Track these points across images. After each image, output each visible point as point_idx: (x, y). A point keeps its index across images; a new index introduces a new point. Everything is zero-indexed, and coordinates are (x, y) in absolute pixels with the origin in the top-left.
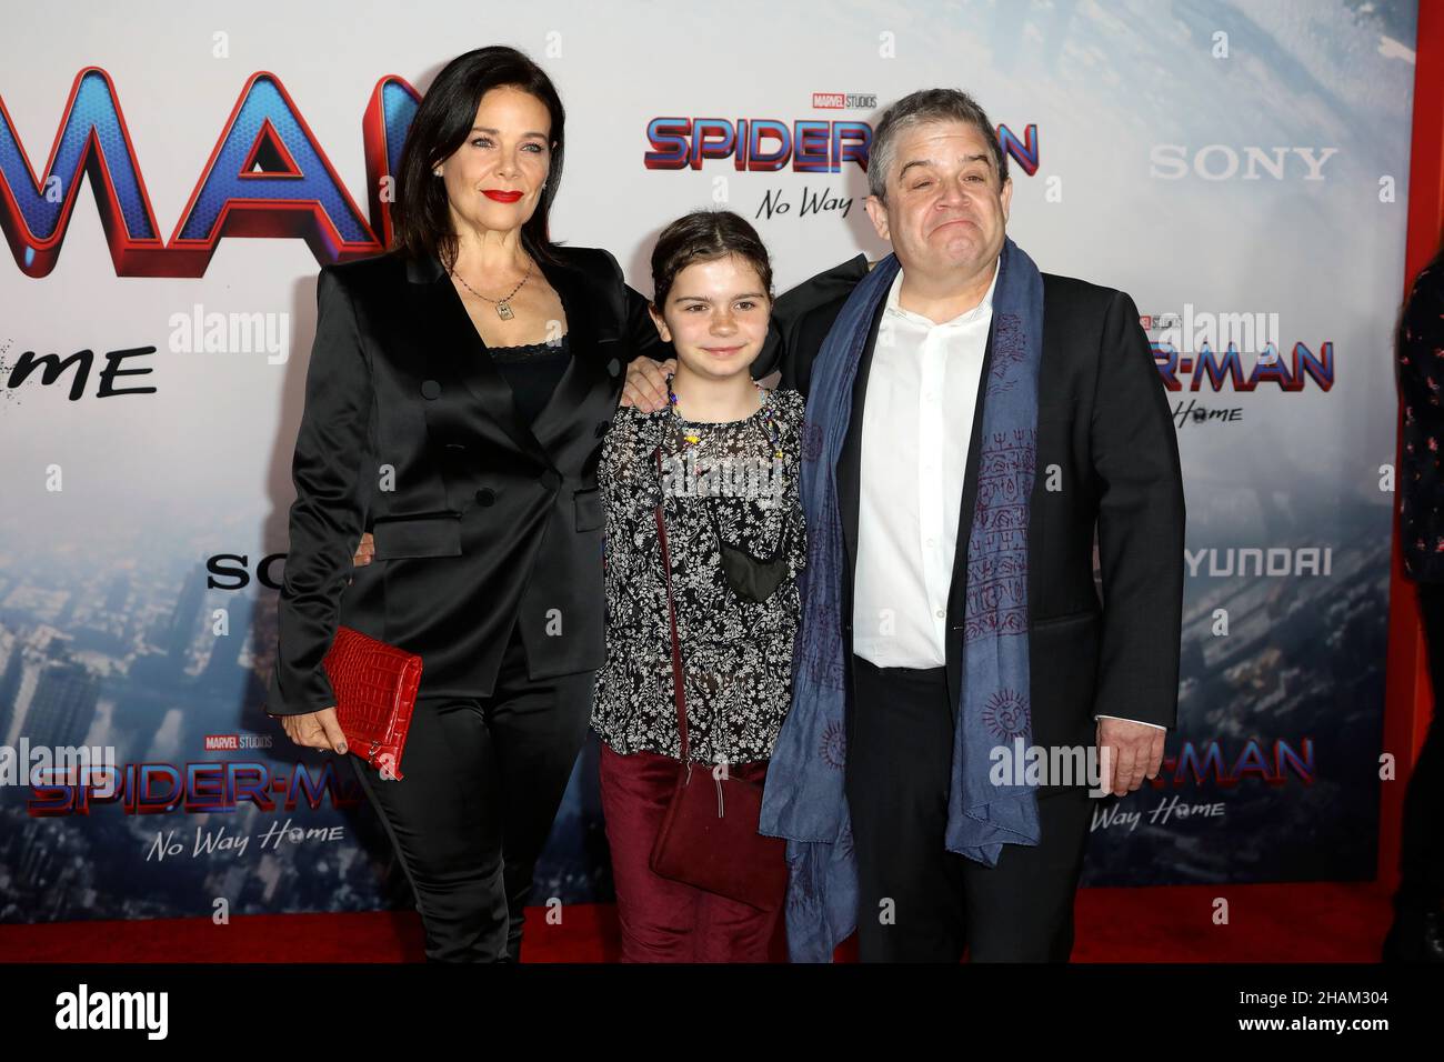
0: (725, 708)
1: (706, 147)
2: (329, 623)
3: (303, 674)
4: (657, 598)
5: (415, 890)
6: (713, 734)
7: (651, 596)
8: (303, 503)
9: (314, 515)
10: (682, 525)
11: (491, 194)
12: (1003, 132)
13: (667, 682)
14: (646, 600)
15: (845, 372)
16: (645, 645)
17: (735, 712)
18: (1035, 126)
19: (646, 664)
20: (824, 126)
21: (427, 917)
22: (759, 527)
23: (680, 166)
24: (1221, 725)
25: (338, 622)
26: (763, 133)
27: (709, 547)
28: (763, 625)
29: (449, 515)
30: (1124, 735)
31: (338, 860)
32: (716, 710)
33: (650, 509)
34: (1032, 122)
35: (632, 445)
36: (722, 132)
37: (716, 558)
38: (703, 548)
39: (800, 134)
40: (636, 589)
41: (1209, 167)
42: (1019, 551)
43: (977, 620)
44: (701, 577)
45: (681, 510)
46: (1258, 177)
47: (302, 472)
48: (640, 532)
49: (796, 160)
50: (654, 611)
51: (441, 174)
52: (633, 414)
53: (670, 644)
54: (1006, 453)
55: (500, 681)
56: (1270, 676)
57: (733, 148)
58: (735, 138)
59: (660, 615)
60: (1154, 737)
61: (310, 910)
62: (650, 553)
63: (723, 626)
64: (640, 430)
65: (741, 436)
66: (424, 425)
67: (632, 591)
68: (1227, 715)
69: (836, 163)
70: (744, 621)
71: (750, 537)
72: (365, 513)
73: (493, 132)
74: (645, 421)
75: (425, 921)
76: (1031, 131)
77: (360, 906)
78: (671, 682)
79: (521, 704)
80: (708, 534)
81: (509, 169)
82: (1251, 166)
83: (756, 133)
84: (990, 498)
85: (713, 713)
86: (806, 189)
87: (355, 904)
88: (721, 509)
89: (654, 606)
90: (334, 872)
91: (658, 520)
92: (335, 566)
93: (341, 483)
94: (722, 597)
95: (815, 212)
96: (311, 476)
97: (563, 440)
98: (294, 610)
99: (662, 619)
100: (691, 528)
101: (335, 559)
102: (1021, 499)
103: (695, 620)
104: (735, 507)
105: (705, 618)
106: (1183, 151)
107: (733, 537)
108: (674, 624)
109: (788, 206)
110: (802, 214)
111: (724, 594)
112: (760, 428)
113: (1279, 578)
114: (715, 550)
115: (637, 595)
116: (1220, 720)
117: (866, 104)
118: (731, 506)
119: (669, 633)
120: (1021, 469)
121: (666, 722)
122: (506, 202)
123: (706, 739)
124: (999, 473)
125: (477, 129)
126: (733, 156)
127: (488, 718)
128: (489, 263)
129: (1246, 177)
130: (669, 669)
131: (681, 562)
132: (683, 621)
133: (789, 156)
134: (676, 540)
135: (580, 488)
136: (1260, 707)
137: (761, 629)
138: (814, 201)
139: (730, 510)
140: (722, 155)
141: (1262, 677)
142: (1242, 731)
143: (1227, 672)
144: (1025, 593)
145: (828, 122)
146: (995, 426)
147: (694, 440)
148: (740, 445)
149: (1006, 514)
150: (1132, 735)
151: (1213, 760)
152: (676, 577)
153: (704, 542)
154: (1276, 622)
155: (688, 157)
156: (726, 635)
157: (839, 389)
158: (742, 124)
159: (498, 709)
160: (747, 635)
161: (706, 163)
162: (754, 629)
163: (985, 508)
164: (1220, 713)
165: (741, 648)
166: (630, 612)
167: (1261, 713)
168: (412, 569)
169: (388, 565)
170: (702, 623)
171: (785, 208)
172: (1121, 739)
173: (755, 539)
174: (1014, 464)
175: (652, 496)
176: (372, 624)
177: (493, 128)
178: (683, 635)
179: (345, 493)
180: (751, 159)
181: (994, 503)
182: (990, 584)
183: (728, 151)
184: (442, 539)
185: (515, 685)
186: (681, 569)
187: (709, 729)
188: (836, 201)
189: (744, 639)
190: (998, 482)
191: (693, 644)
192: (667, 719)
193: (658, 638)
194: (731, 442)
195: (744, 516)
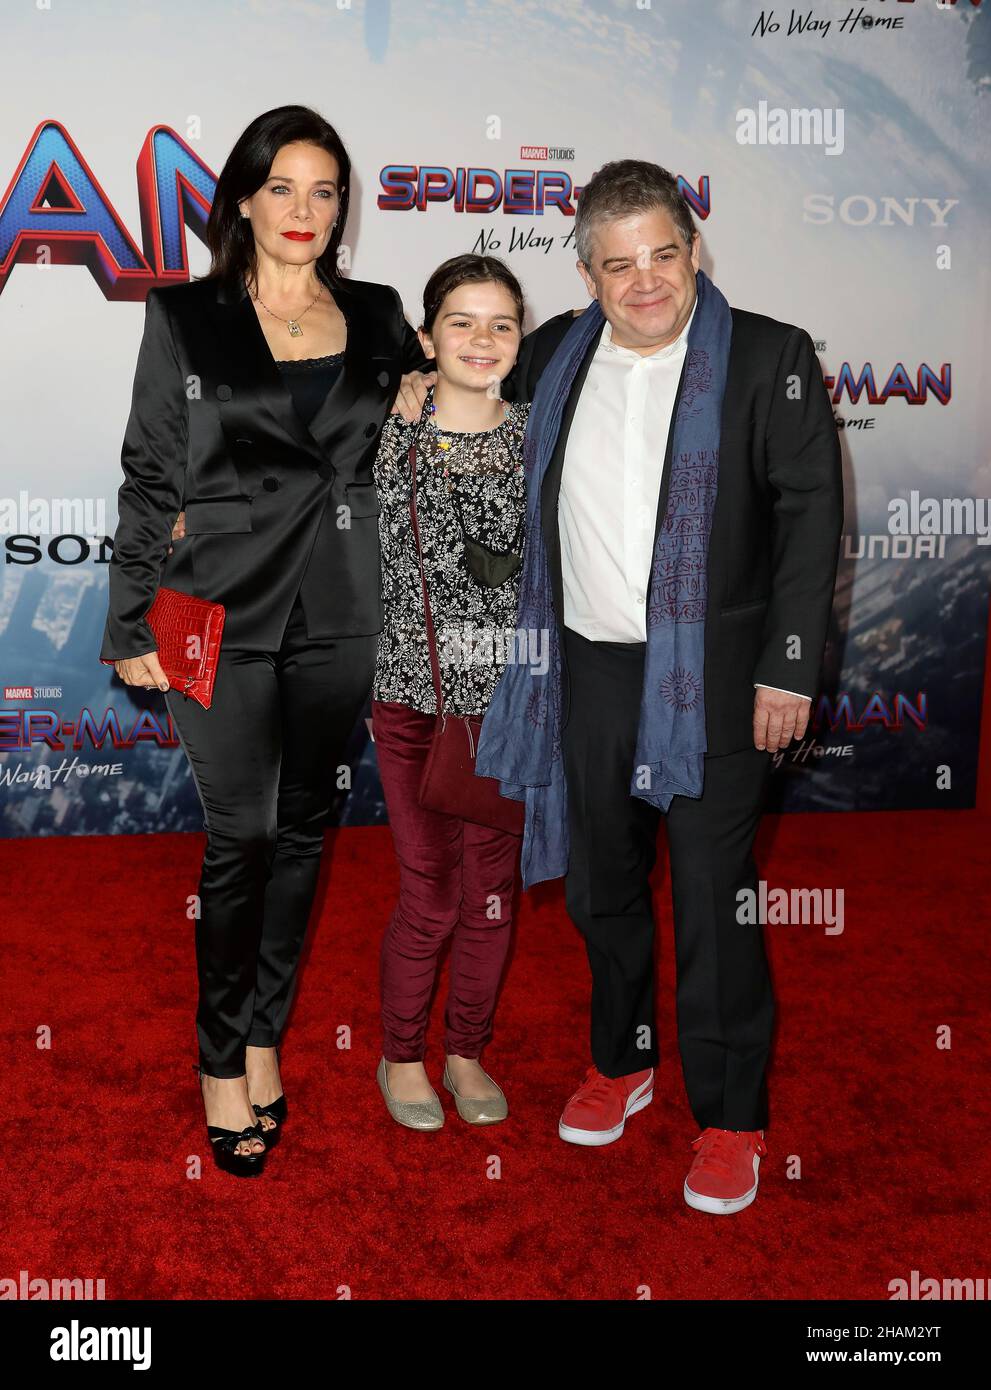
0: (471, 670)
1: (431, 192)
2: (151, 584)
3: (129, 626)
4: (411, 577)
5: (205, 810)
6: (456, 693)
7: (407, 575)
8: (129, 485)
9: (137, 494)
10: (431, 518)
11: (290, 235)
12: (681, 183)
13: (422, 647)
14: (404, 579)
15: (558, 394)
16: (402, 615)
17: (478, 674)
18: (707, 177)
19: (404, 631)
20: (530, 175)
21: (213, 833)
22: (497, 522)
23: (409, 207)
24: (852, 681)
25: (158, 584)
26: (478, 180)
27: (454, 538)
28: (500, 603)
29: (242, 498)
30: (773, 702)
31: (118, 792)
32: (459, 673)
33: (403, 503)
34: (705, 175)
35: (393, 445)
36: (443, 179)
37: (460, 547)
38: (449, 538)
39: (510, 180)
40: (394, 570)
41: (852, 214)
42: (696, 554)
43: (659, 610)
44: (447, 562)
45: (431, 506)
46: (892, 223)
47: (129, 459)
48: (396, 523)
49: (506, 203)
50: (410, 588)
51: (248, 216)
52: (396, 419)
53: (423, 616)
54: (690, 471)
55: (287, 637)
56: (893, 641)
57: (453, 192)
58: (455, 184)
59: (415, 591)
60: (800, 704)
61: (94, 833)
62: (404, 541)
63: (467, 603)
64: (401, 435)
65: (486, 444)
66: (219, 423)
67: (391, 572)
68: (857, 673)
69: (540, 206)
70: (484, 599)
71: (489, 530)
72: (181, 496)
73: (289, 181)
74: (405, 428)
75: (210, 836)
76: (704, 181)
77: (137, 829)
78: (426, 649)
79: (304, 658)
80: (454, 527)
81: (303, 213)
82: (887, 214)
83: (472, 179)
84: (675, 509)
85: (457, 676)
86: (514, 229)
87: (131, 828)
88: (465, 507)
89: (410, 583)
90: (115, 801)
91: (413, 513)
92: (155, 537)
93: (160, 470)
94: (465, 579)
95: (522, 248)
96: (136, 463)
97: (337, 438)
98: (122, 573)
99: (417, 595)
100: (439, 522)
101: (156, 531)
102: (702, 510)
103: (443, 598)
104: (477, 505)
105: (451, 596)
106: (831, 200)
107: (474, 529)
108: (427, 600)
109: (499, 244)
110: (511, 250)
111: (467, 576)
112: (503, 438)
113: (900, 561)
114: (459, 540)
115: (396, 575)
116: (851, 677)
117: (566, 157)
118: (473, 503)
119: (423, 607)
120: (703, 484)
121: (420, 682)
122: (302, 240)
123: (450, 697)
124: (683, 488)
125: (274, 178)
126: (453, 199)
127: (279, 670)
128: (287, 289)
129: (882, 223)
130: (424, 637)
131: (431, 549)
132: (434, 598)
133: (499, 202)
134: (426, 530)
135: (353, 481)
136: (884, 666)
137: (499, 606)
138: (521, 238)
139: (472, 507)
140: (444, 198)
141: (885, 642)
142: (868, 686)
143: (858, 638)
144: (702, 588)
145: (533, 172)
146: (683, 449)
147: (446, 447)
148: (484, 452)
149: (687, 522)
150: (781, 702)
151: (844, 710)
152: (426, 561)
153: (449, 533)
154: (899, 596)
155: (415, 199)
156: (469, 610)
157: (552, 409)
158: (461, 172)
159: (287, 661)
160: (487, 610)
161: (431, 205)
162: (492, 605)
163: (671, 516)
164: (850, 671)
165: (482, 620)
166: (391, 588)
167: (884, 671)
168: (215, 543)
169: (196, 539)
170: (449, 600)
171: (496, 244)
172: (772, 706)
173: (492, 532)
174: (696, 480)
175: (406, 492)
176: (183, 586)
177: (289, 177)
178: (434, 610)
179: (163, 478)
180: (468, 203)
181: (678, 512)
182: (672, 580)
183: (449, 195)
184: (236, 517)
185: (300, 642)
186: (430, 555)
187: (452, 689)
188: (539, 239)
189: (484, 614)
190: (682, 495)
191: (442, 617)
192: (421, 680)
193: (413, 611)
194: (477, 449)
195: (484, 513)
